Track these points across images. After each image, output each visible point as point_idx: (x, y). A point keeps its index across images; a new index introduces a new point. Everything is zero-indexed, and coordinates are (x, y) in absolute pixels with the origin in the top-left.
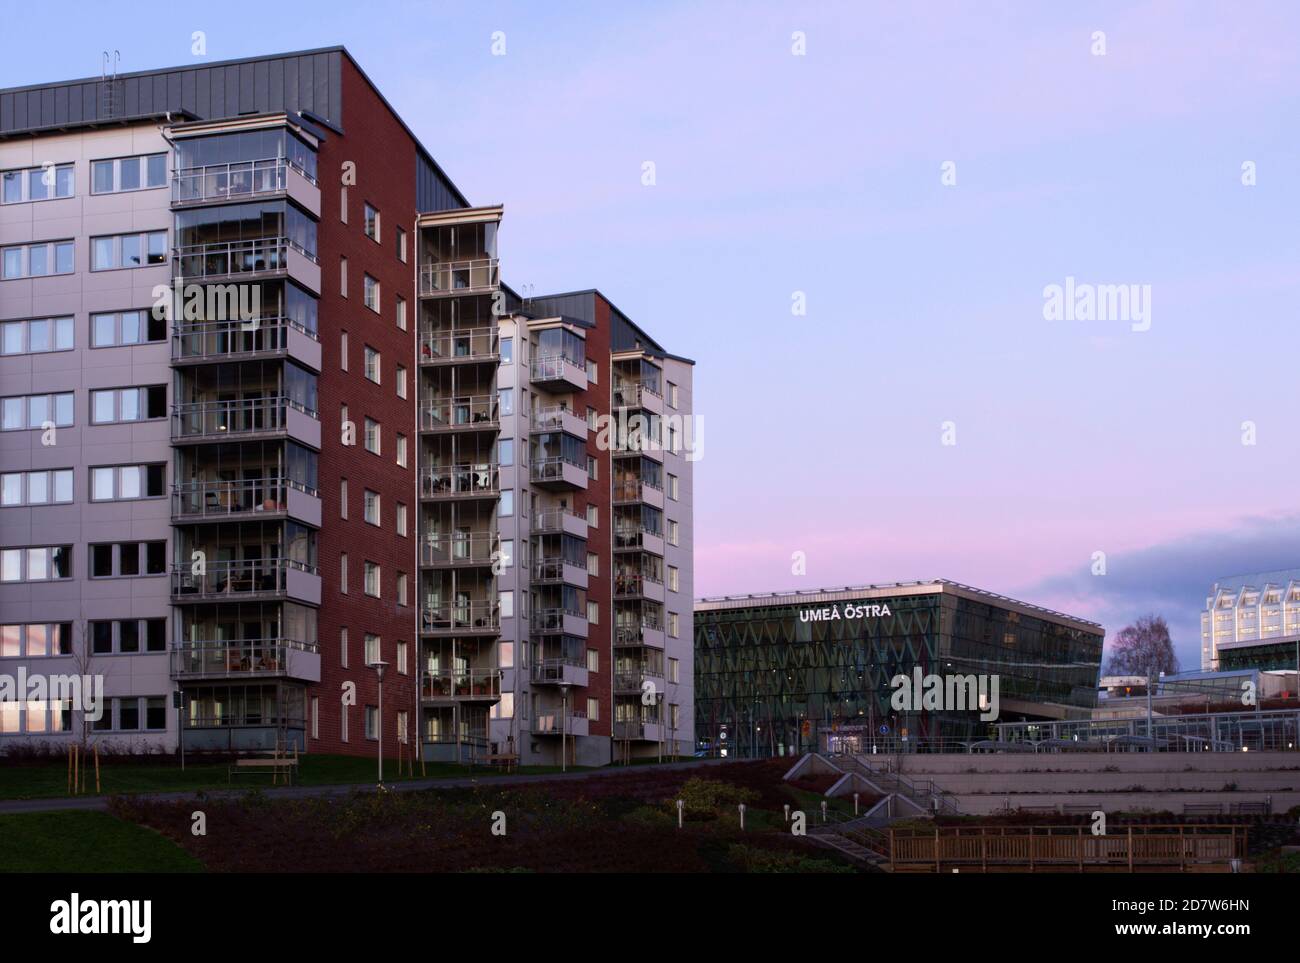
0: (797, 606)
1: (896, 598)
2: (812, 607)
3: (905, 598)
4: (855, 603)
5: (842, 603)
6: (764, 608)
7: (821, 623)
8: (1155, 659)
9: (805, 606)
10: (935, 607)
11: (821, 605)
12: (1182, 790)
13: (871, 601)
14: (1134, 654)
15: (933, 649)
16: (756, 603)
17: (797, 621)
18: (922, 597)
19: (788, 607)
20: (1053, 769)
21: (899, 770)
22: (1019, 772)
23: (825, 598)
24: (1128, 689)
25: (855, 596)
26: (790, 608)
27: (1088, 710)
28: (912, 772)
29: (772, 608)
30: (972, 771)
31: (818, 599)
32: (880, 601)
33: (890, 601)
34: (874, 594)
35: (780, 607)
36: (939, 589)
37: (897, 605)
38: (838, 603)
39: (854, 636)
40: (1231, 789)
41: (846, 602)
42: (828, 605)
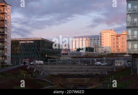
0: (19, 41)
1: (34, 40)
3: (36, 40)
4: (28, 41)
7: (23, 43)
9: (20, 41)
10: (40, 42)
11: (23, 41)
12: (81, 71)
13: (30, 40)
16: (13, 40)
17: (19, 43)
18: (38, 40)
19: (18, 41)
25: (28, 39)
27: (60, 57)
29: (15, 41)
31: (22, 40)
32: (32, 40)
36: (41, 39)
37: (34, 41)
39: (28, 45)
40: (87, 71)
41: (27, 40)
42: (24, 41)
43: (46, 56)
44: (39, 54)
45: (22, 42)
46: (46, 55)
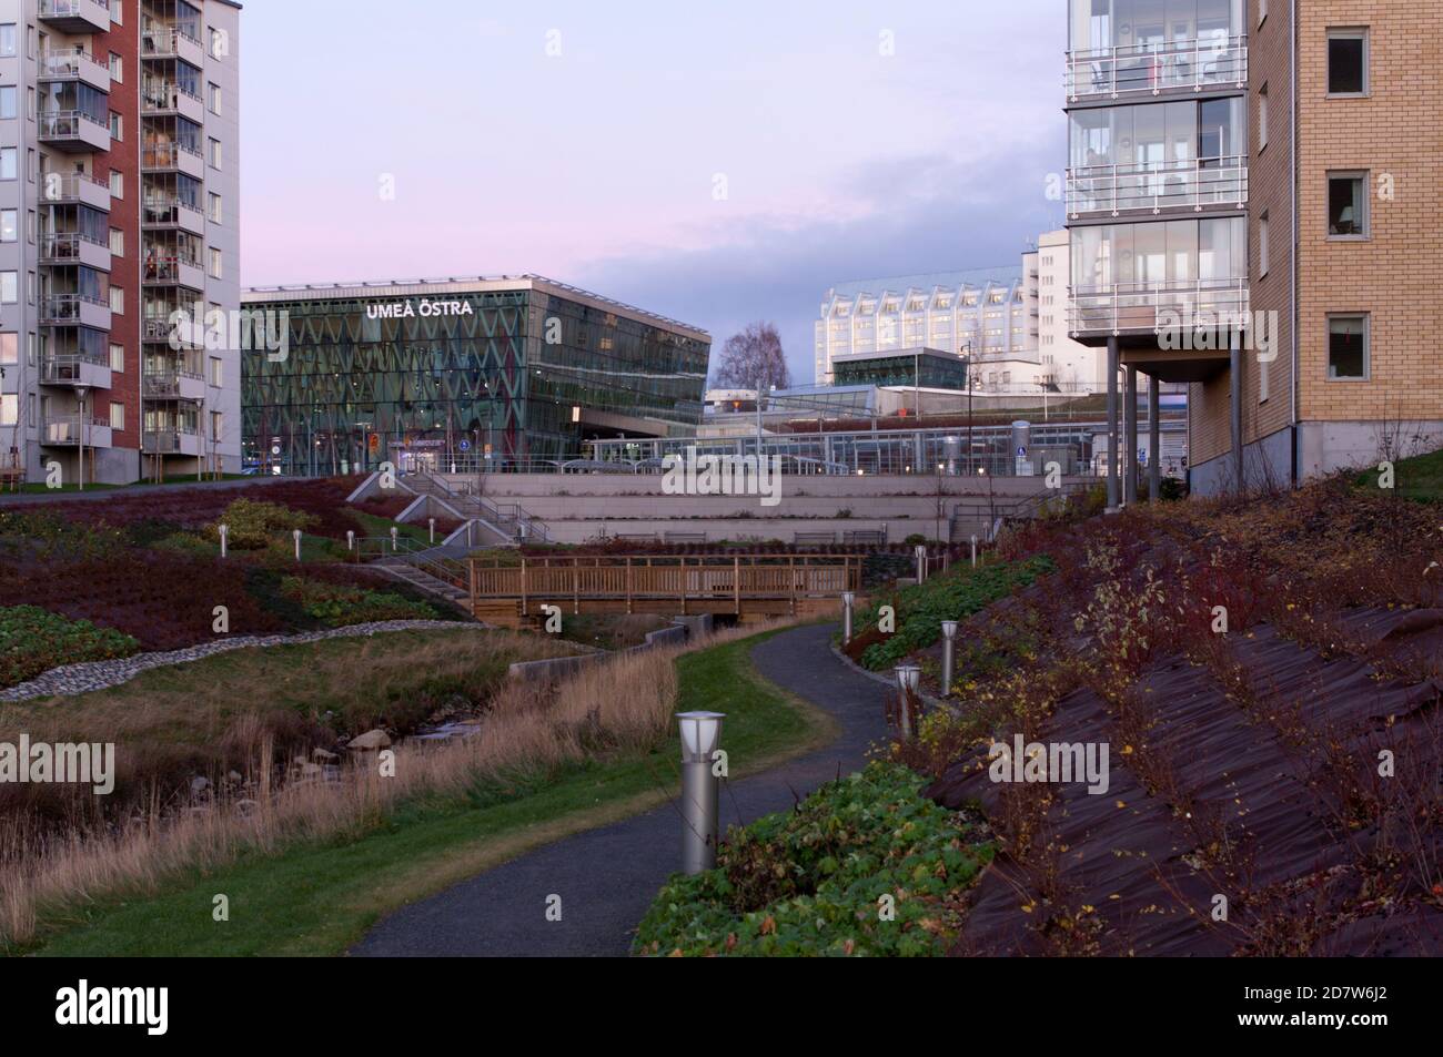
0: (363, 299)
1: (479, 294)
2: (382, 301)
3: (489, 294)
4: (431, 298)
5: (416, 298)
6: (325, 301)
7: (391, 320)
8: (765, 371)
9: (373, 301)
10: (524, 305)
11: (392, 300)
12: (793, 517)
13: (449, 297)
14: (743, 365)
15: (521, 355)
16: (316, 295)
17: (364, 315)
18: (509, 293)
19: (353, 301)
20: (653, 493)
21: (481, 492)
22: (616, 495)
23: (396, 291)
24: (737, 404)
25: (432, 289)
26: (356, 302)
27: (693, 426)
28: (494, 494)
29: (334, 302)
30: (563, 494)
31: (389, 292)
32: (460, 297)
33: (471, 297)
34: (453, 289)
35: (344, 301)
36: (528, 285)
37: (479, 302)
38: (411, 297)
39: (431, 336)
40: (845, 515)
41: (421, 297)
42: (400, 299)
43: (576, 418)
44: (518, 398)
45: (383, 311)
46: (576, 411)
